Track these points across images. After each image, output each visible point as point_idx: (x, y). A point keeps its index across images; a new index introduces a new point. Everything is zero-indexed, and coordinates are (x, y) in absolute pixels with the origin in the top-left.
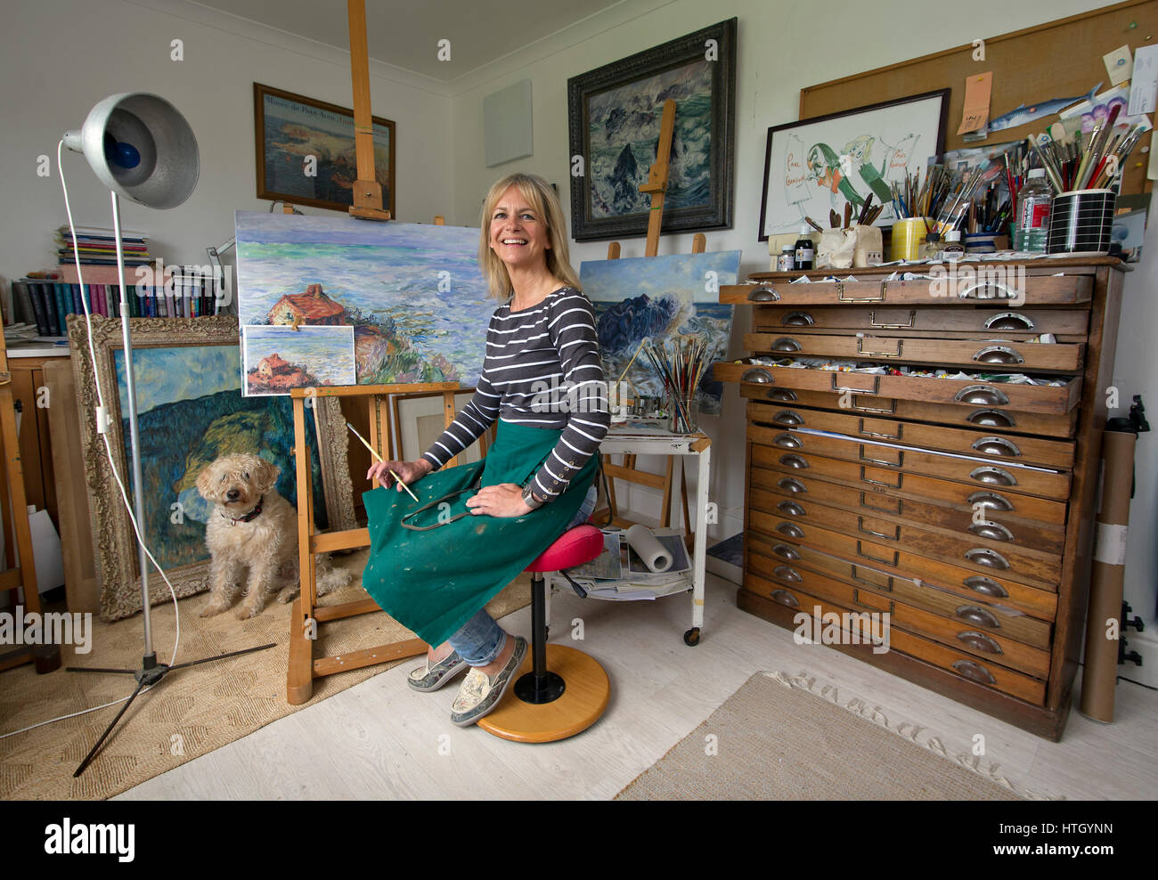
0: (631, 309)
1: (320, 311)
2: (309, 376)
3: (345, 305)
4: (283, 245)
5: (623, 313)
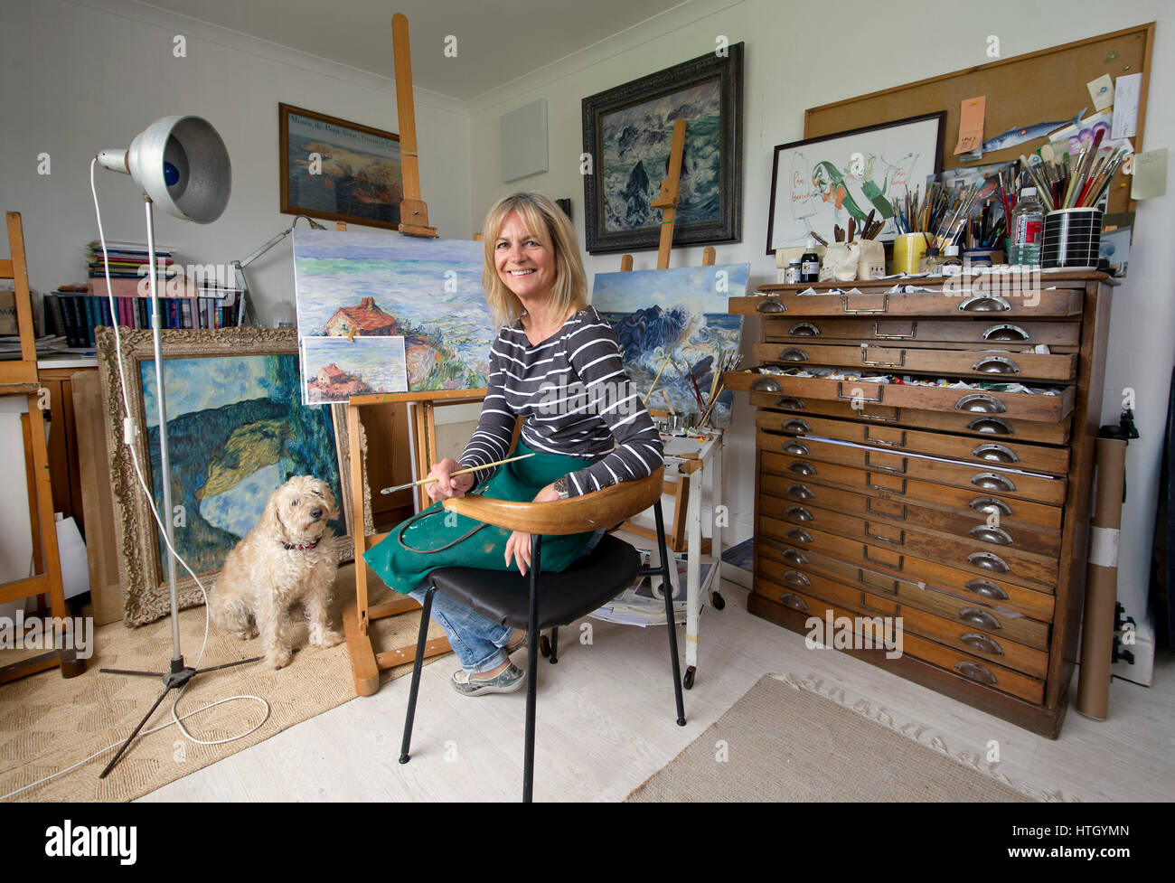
0: (643, 319)
1: (372, 323)
2: (364, 384)
3: (395, 316)
4: (338, 260)
5: (636, 324)
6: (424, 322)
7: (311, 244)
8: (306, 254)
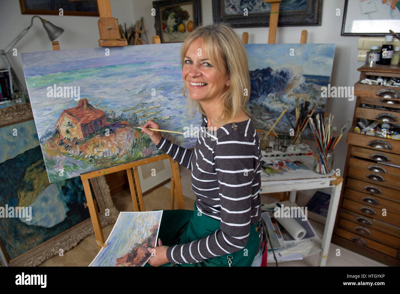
0: (260, 76)
1: (89, 117)
3: (104, 110)
4: (57, 74)
5: (255, 78)
6: (124, 111)
7: (36, 64)
8: (33, 73)
